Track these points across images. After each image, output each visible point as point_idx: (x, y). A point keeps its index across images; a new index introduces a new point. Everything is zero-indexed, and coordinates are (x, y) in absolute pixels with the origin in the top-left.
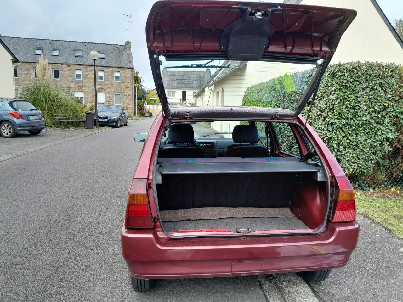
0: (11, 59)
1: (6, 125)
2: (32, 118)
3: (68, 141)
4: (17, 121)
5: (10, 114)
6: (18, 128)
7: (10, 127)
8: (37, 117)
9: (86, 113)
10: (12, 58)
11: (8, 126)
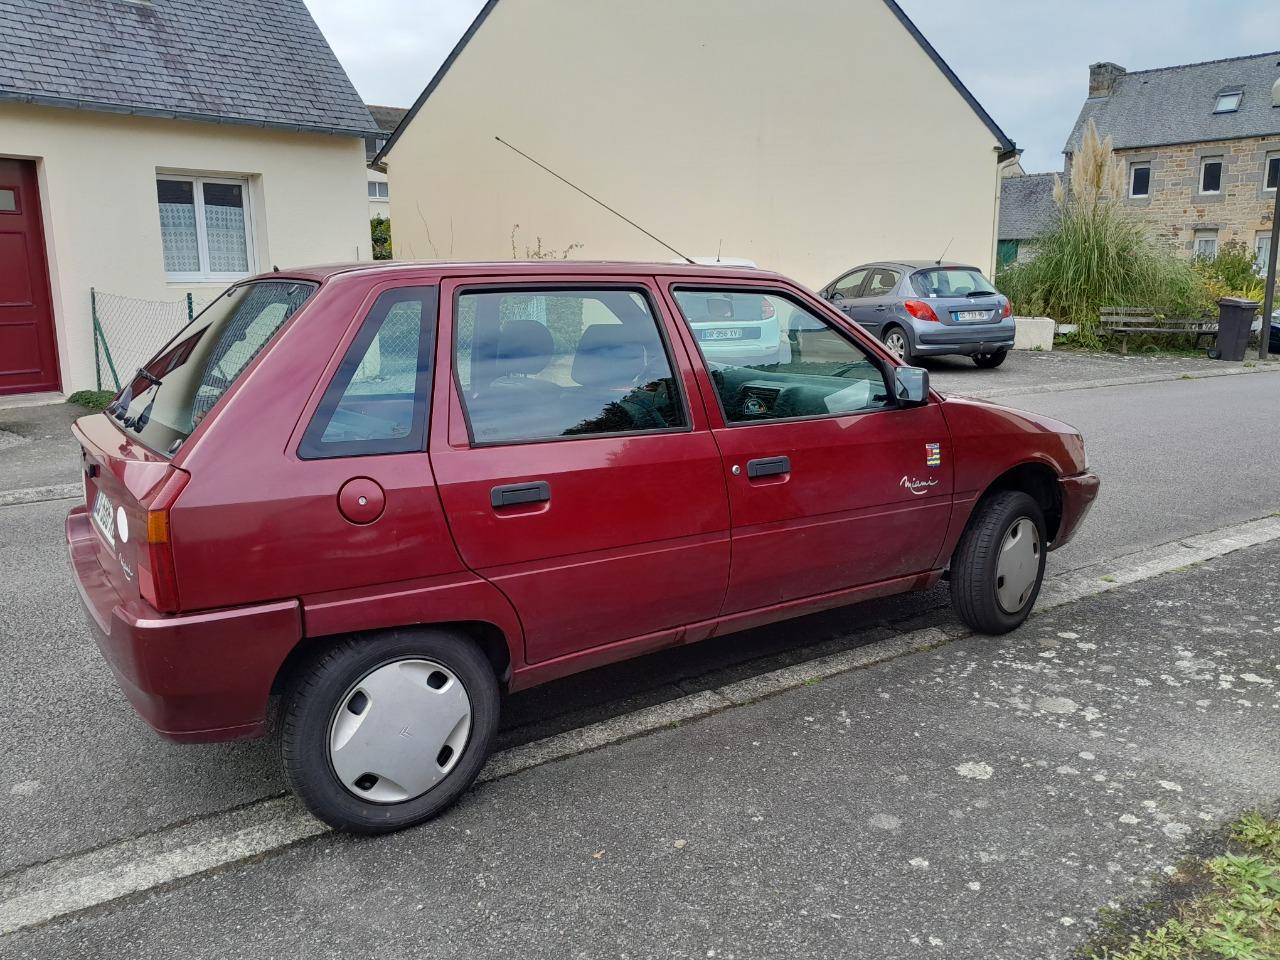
0: (996, 148)
1: (895, 337)
2: (966, 317)
3: (1042, 391)
4: (920, 326)
5: (907, 305)
6: (919, 347)
7: (901, 341)
8: (986, 316)
9: (1221, 306)
10: (998, 144)
11: (898, 339)
